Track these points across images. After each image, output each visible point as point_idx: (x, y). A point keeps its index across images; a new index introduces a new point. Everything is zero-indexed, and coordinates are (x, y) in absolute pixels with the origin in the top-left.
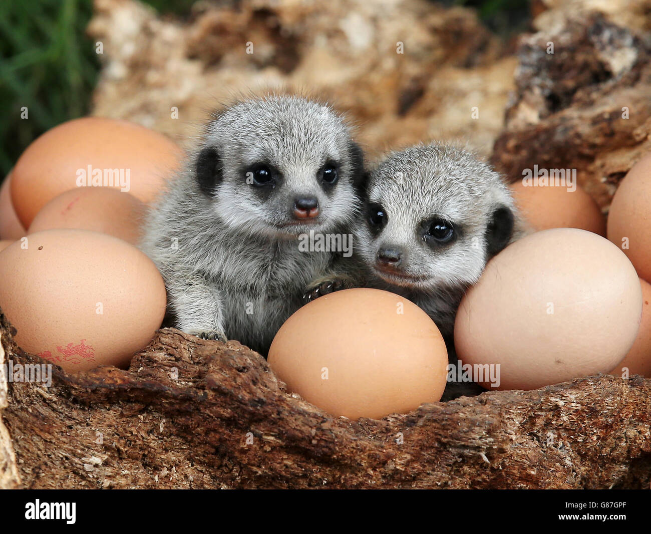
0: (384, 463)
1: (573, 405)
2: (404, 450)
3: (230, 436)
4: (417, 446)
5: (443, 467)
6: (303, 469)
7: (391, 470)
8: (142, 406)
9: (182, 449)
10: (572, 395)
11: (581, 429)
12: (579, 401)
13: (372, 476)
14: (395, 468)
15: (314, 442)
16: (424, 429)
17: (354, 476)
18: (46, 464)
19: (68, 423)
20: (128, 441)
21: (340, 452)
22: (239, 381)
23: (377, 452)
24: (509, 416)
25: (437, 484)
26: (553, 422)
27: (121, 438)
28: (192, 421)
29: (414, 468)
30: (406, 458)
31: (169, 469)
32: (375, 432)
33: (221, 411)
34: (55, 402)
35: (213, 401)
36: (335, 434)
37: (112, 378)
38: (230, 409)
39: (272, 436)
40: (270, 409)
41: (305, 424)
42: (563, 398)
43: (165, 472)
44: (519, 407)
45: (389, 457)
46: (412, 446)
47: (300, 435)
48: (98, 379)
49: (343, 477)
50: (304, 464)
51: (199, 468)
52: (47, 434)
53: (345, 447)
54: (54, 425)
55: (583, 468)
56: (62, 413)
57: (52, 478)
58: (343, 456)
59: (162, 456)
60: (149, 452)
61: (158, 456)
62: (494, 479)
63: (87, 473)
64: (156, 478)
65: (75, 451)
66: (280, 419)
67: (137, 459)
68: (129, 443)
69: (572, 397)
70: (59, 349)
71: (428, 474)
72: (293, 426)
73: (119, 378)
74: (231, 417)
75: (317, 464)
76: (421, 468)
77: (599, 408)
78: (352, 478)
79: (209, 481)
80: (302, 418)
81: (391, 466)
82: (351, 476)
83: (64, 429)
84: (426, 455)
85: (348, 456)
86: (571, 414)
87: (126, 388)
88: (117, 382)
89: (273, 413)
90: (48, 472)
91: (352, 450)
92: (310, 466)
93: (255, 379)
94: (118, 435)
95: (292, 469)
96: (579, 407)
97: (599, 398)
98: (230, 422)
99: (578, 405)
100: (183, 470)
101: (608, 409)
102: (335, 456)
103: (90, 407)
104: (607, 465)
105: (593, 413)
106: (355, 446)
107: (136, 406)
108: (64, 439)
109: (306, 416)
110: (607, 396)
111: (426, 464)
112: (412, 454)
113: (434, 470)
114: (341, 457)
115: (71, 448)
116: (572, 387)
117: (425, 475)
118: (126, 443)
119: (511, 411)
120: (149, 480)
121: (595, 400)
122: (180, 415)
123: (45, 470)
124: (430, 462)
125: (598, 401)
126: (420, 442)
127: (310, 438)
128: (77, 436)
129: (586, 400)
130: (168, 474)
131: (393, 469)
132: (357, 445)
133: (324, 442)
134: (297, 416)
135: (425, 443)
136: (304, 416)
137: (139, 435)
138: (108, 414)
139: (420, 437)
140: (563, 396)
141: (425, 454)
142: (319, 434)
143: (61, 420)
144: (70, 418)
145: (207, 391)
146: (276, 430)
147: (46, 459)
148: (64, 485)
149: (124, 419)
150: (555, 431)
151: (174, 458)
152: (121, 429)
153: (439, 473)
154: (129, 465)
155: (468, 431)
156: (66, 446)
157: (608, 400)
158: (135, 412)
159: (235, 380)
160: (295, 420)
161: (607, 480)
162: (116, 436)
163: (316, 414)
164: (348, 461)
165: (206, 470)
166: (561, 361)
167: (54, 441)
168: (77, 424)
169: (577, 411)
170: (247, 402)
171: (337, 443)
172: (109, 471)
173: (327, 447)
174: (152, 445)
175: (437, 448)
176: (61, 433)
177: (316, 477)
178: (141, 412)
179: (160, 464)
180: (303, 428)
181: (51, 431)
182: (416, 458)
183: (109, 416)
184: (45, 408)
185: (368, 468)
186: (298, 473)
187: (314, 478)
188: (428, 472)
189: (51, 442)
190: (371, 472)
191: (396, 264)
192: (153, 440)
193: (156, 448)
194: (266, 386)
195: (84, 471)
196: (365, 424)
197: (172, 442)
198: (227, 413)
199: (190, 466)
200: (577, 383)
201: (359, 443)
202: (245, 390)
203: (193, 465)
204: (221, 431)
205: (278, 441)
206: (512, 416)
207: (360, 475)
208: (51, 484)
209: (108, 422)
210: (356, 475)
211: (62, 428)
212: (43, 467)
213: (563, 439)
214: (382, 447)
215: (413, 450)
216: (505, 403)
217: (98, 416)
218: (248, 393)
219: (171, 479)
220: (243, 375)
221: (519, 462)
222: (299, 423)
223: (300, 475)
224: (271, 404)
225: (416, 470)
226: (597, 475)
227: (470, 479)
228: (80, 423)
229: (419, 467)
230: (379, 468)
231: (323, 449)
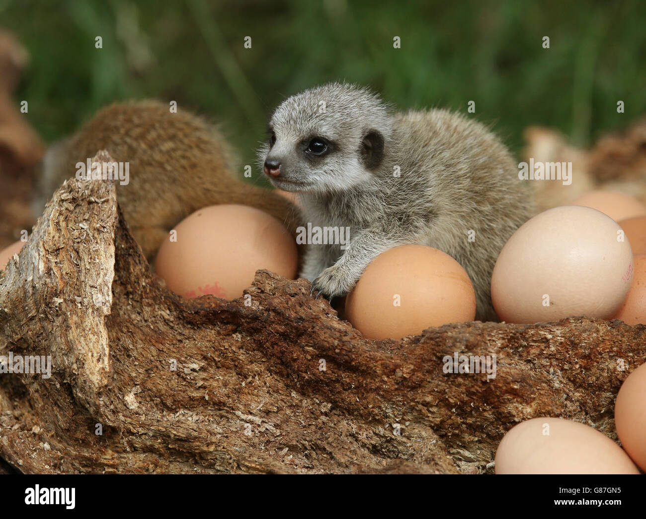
0: (393, 371)
1: (559, 338)
2: (409, 362)
3: (287, 349)
4: (419, 359)
5: (439, 377)
6: (336, 375)
7: (399, 377)
8: (234, 327)
9: (263, 361)
10: (558, 331)
11: (565, 358)
12: (563, 335)
13: (386, 382)
14: (403, 375)
15: (337, 351)
16: (425, 346)
17: (373, 381)
18: (157, 367)
19: (179, 338)
20: (221, 353)
21: (357, 360)
22: (290, 303)
23: (388, 362)
24: (490, 338)
25: (434, 390)
26: (544, 352)
27: (216, 350)
28: (262, 337)
29: (418, 377)
30: (410, 368)
31: (253, 378)
32: (392, 348)
33: (278, 327)
34: (172, 322)
35: (273, 320)
36: (353, 345)
37: (209, 303)
38: (284, 325)
39: (311, 346)
40: (307, 325)
41: (331, 336)
42: (551, 333)
43: (250, 379)
44: (500, 332)
45: (397, 366)
46: (415, 359)
47: (328, 345)
48: (200, 304)
49: (364, 382)
50: (336, 371)
51: (276, 377)
52: (160, 345)
53: (361, 355)
54: (167, 338)
55: (577, 394)
56: (176, 330)
57: (160, 378)
58: (359, 363)
59: (248, 367)
60: (239, 363)
61: (246, 366)
62: (485, 390)
63: (186, 375)
64: (243, 384)
65: (180, 358)
66: (313, 332)
67: (230, 368)
68: (223, 354)
69: (558, 332)
70: (200, 289)
71: (429, 382)
72: (322, 338)
73: (214, 303)
74: (285, 332)
75: (347, 371)
76: (423, 377)
77: (578, 341)
78: (371, 383)
79: (283, 387)
80: (329, 331)
81: (399, 374)
82: (371, 381)
83: (174, 342)
84: (427, 366)
85: (363, 363)
86: (558, 346)
87: (217, 310)
88: (212, 305)
89: (309, 328)
90: (158, 373)
91: (366, 358)
92: (341, 372)
93: (301, 303)
94: (214, 348)
95: (328, 374)
96: (563, 340)
97: (577, 333)
98: (284, 336)
99: (562, 338)
100: (263, 378)
101: (586, 343)
102: (354, 363)
103: (198, 327)
104: (597, 393)
105: (574, 345)
106: (368, 356)
107: (230, 327)
108: (175, 350)
109: (333, 330)
110: (585, 331)
111: (427, 374)
112: (415, 365)
113: (433, 379)
114: (358, 364)
115: (178, 356)
116: (558, 325)
117: (426, 382)
118: (220, 354)
119: (492, 334)
120: (237, 385)
121: (574, 335)
122: (256, 332)
123: (156, 372)
124: (429, 372)
125: (577, 335)
126: (421, 356)
127: (335, 348)
128: (184, 347)
129: (568, 335)
130: (251, 381)
131: (401, 376)
132: (370, 355)
133: (345, 351)
134: (326, 330)
135: (426, 357)
136: (331, 330)
137: (230, 349)
138: (210, 332)
139: (422, 352)
140: (551, 331)
141: (425, 365)
142: (340, 344)
143: (174, 335)
144: (180, 334)
145: (270, 312)
146: (312, 342)
147: (158, 364)
148: (169, 384)
149: (221, 337)
150: (547, 360)
151: (257, 368)
152: (217, 344)
153: (436, 381)
154: (224, 372)
155: (452, 347)
156: (174, 355)
157: (585, 335)
158: (230, 331)
159: (287, 304)
160: (324, 333)
161: (599, 405)
162: (212, 349)
163: (340, 330)
164: (364, 368)
165: (281, 379)
166: (554, 303)
167: (165, 350)
168: (186, 339)
169: (561, 343)
170: (293, 319)
171: (355, 353)
172: (204, 375)
173: (347, 355)
174: (240, 357)
175: (435, 361)
176: (172, 346)
177: (346, 382)
178: (235, 331)
179: (247, 373)
180: (329, 340)
181: (163, 342)
182: (418, 368)
183: (211, 334)
184: (165, 327)
185: (383, 375)
186: (332, 378)
187: (344, 383)
188: (428, 380)
189: (163, 351)
190: (386, 379)
191: (278, 171)
192: (243, 354)
193: (243, 360)
194: (310, 309)
195: (185, 374)
196: (387, 342)
197: (254, 356)
198: (281, 328)
199: (269, 375)
200: (563, 322)
201: (371, 353)
202: (293, 311)
203: (271, 375)
204: (280, 344)
205: (315, 351)
206: (494, 338)
207: (377, 380)
208: (159, 382)
209: (208, 339)
210: (375, 380)
211: (172, 341)
212: (155, 370)
213: (553, 366)
214: (392, 358)
215: (416, 361)
216: (486, 327)
217: (203, 333)
218: (295, 312)
219: (253, 384)
220: (293, 299)
221: (504, 377)
222: (327, 335)
223: (334, 379)
224: (308, 321)
225: (419, 378)
226: (591, 401)
227: (465, 389)
228: (188, 338)
229: (421, 376)
230: (391, 375)
231: (344, 357)
